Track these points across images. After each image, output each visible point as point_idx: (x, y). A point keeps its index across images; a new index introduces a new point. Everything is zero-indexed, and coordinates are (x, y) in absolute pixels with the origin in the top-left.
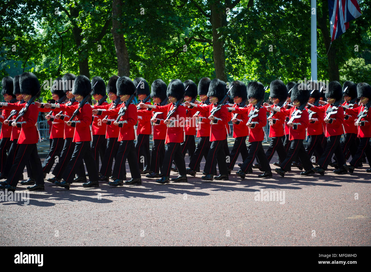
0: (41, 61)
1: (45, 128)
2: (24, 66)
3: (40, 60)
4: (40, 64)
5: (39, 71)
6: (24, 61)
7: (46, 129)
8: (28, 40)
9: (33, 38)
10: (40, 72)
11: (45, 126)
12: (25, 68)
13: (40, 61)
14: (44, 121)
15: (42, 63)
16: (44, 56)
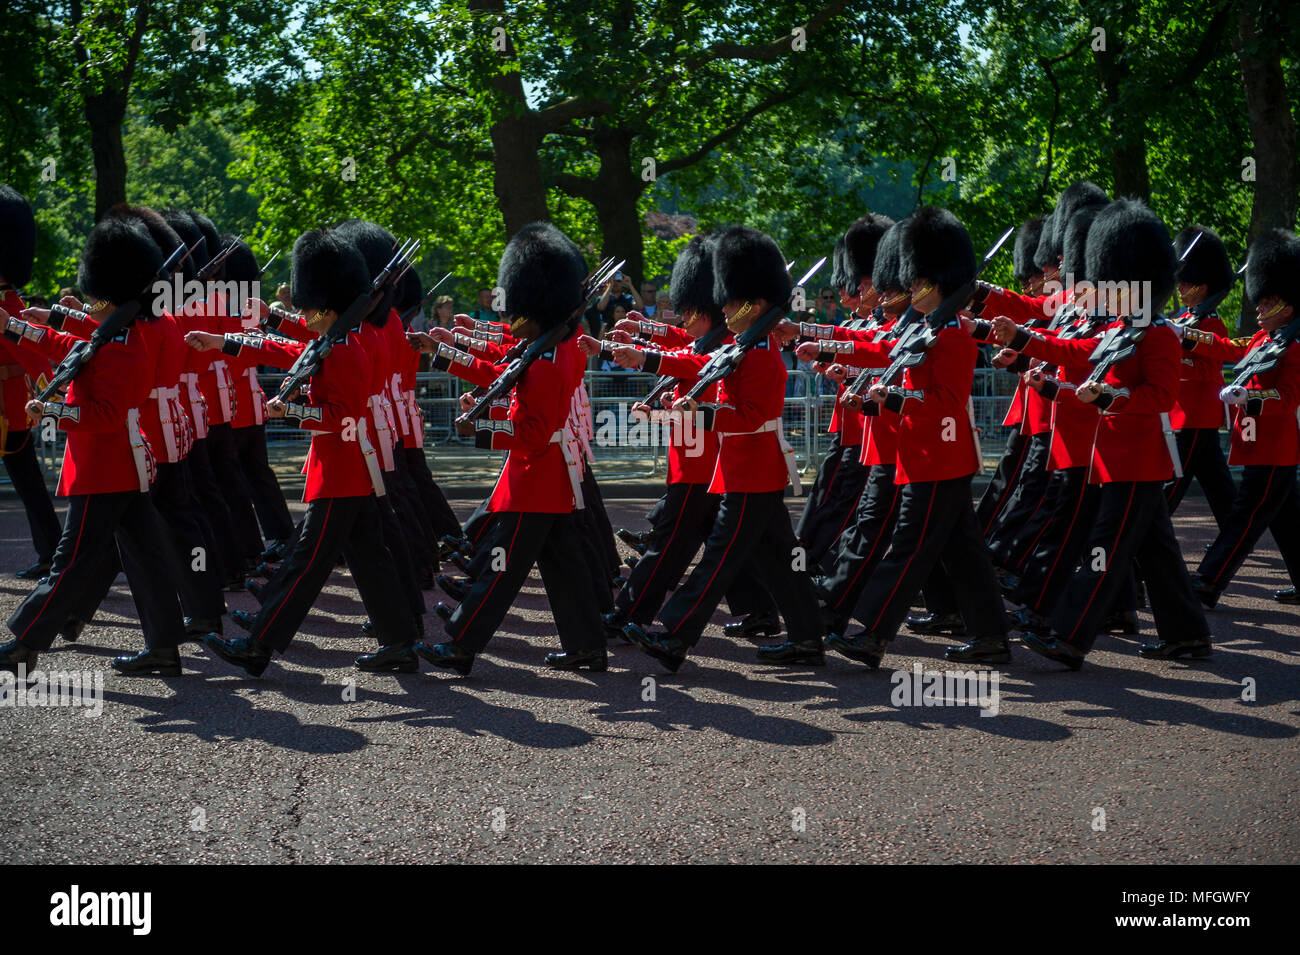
0: (981, 163)
1: (989, 394)
2: (921, 179)
3: (976, 158)
4: (977, 172)
5: (971, 196)
6: (923, 162)
7: (993, 397)
8: (938, 90)
9: (955, 81)
10: (975, 199)
11: (989, 388)
12: (925, 186)
13: (976, 163)
14: (986, 369)
15: (984, 169)
16: (989, 142)
